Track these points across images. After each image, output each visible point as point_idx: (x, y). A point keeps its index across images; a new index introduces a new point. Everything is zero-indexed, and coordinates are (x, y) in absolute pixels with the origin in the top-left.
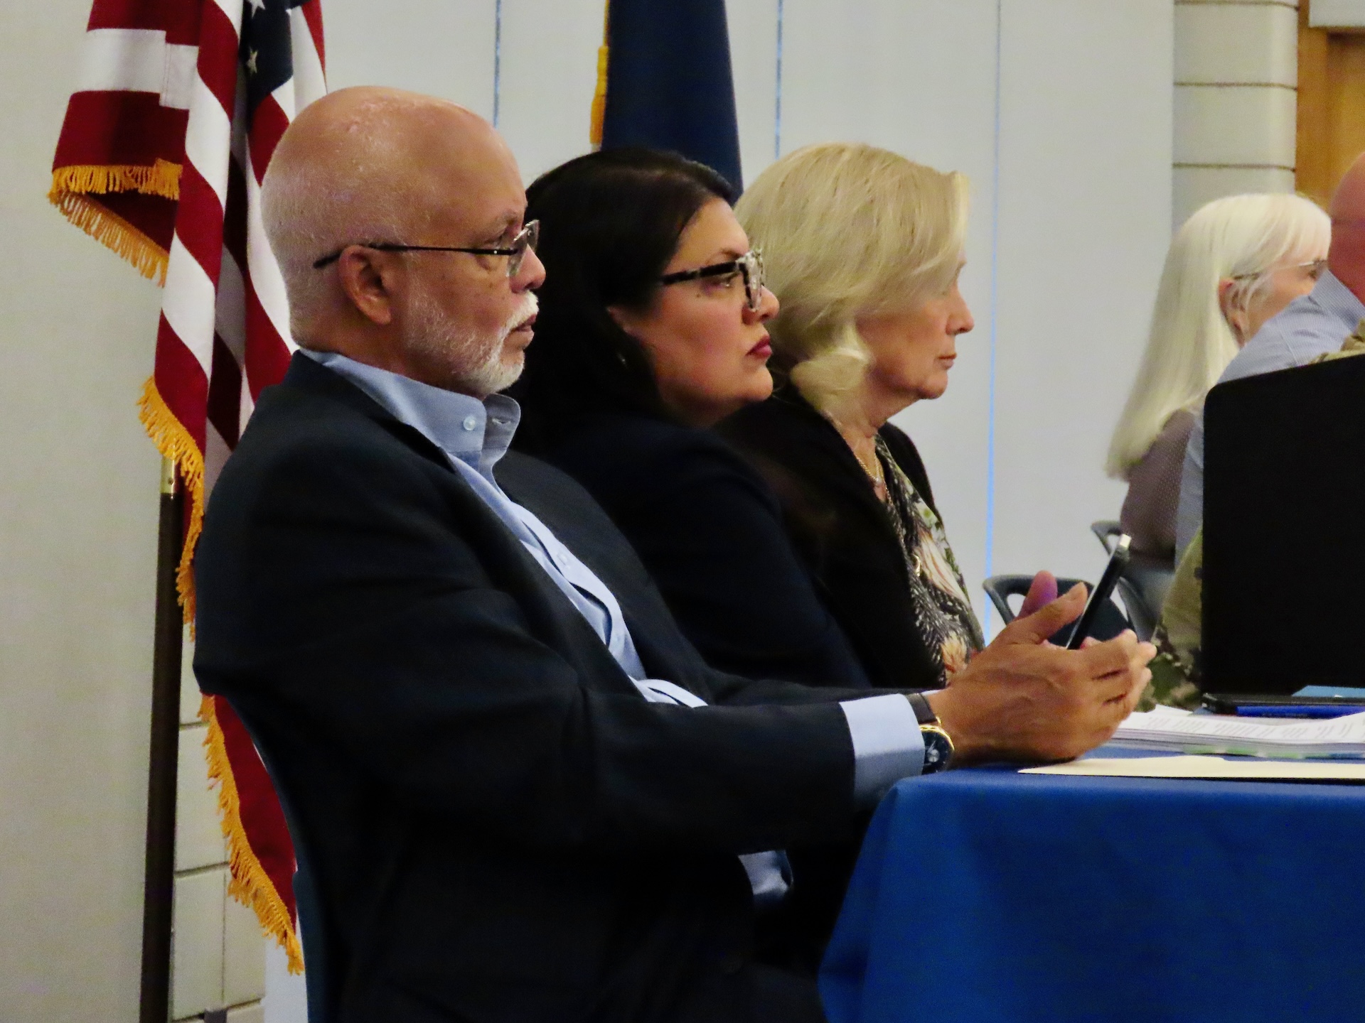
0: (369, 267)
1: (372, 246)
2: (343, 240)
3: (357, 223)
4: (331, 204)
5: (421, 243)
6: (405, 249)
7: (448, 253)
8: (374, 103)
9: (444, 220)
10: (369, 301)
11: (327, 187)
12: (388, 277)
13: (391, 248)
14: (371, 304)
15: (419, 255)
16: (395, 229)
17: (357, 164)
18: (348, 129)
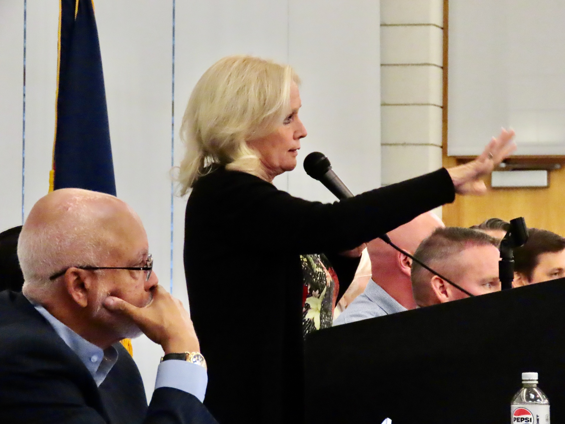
0: (79, 278)
1: (81, 268)
2: (66, 264)
3: (74, 256)
4: (61, 246)
5: (105, 266)
6: (97, 268)
7: (118, 270)
8: (78, 196)
9: (116, 253)
10: (78, 295)
11: (58, 238)
12: (88, 283)
13: (91, 269)
14: (79, 297)
15: (104, 272)
16: (92, 259)
17: (74, 227)
18: (67, 209)
